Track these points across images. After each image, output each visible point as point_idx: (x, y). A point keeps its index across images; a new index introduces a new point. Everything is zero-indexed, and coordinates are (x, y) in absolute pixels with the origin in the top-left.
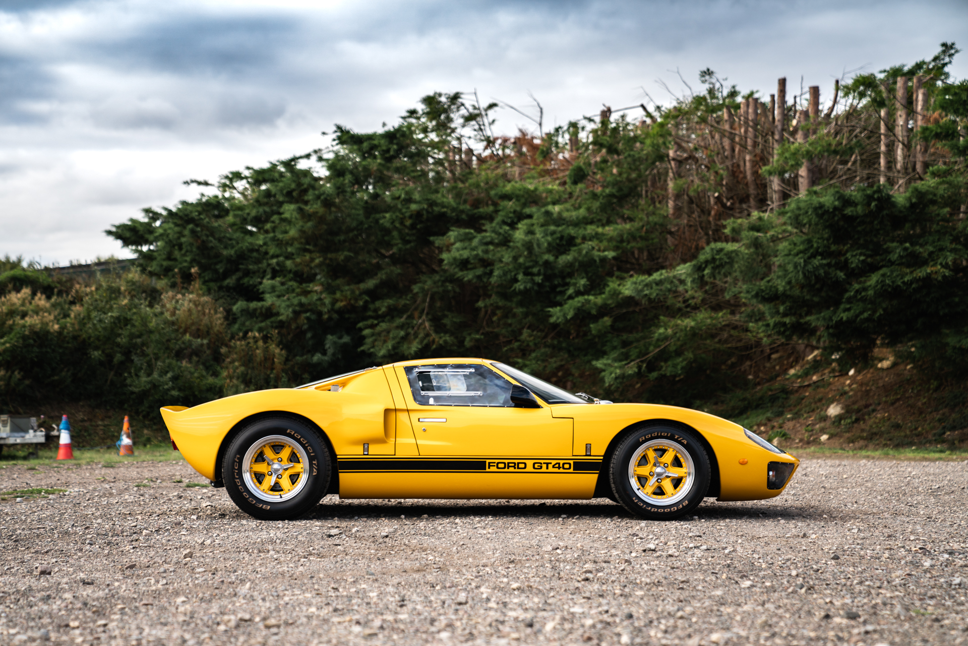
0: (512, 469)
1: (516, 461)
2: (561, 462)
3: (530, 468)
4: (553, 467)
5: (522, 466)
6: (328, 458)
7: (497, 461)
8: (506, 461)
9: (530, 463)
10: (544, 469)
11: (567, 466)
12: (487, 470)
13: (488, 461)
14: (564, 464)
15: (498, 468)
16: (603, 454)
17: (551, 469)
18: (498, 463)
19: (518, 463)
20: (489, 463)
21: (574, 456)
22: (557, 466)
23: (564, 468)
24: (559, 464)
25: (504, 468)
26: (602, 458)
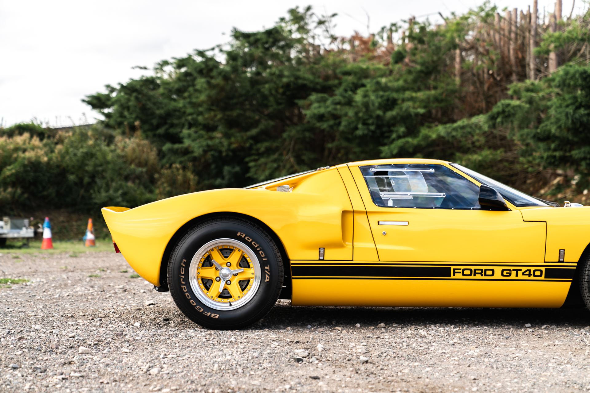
0: (478, 276)
1: (484, 268)
2: (532, 269)
3: (498, 275)
4: (523, 274)
5: (489, 273)
6: (281, 264)
7: (462, 267)
8: (473, 268)
9: (498, 270)
10: (513, 276)
11: (538, 273)
12: (452, 277)
13: (453, 267)
14: (535, 271)
15: (463, 275)
16: (577, 260)
17: (520, 276)
18: (464, 270)
19: (486, 270)
20: (454, 270)
21: (545, 262)
22: (527, 273)
23: (534, 276)
24: (530, 271)
25: (471, 275)
26: (576, 264)
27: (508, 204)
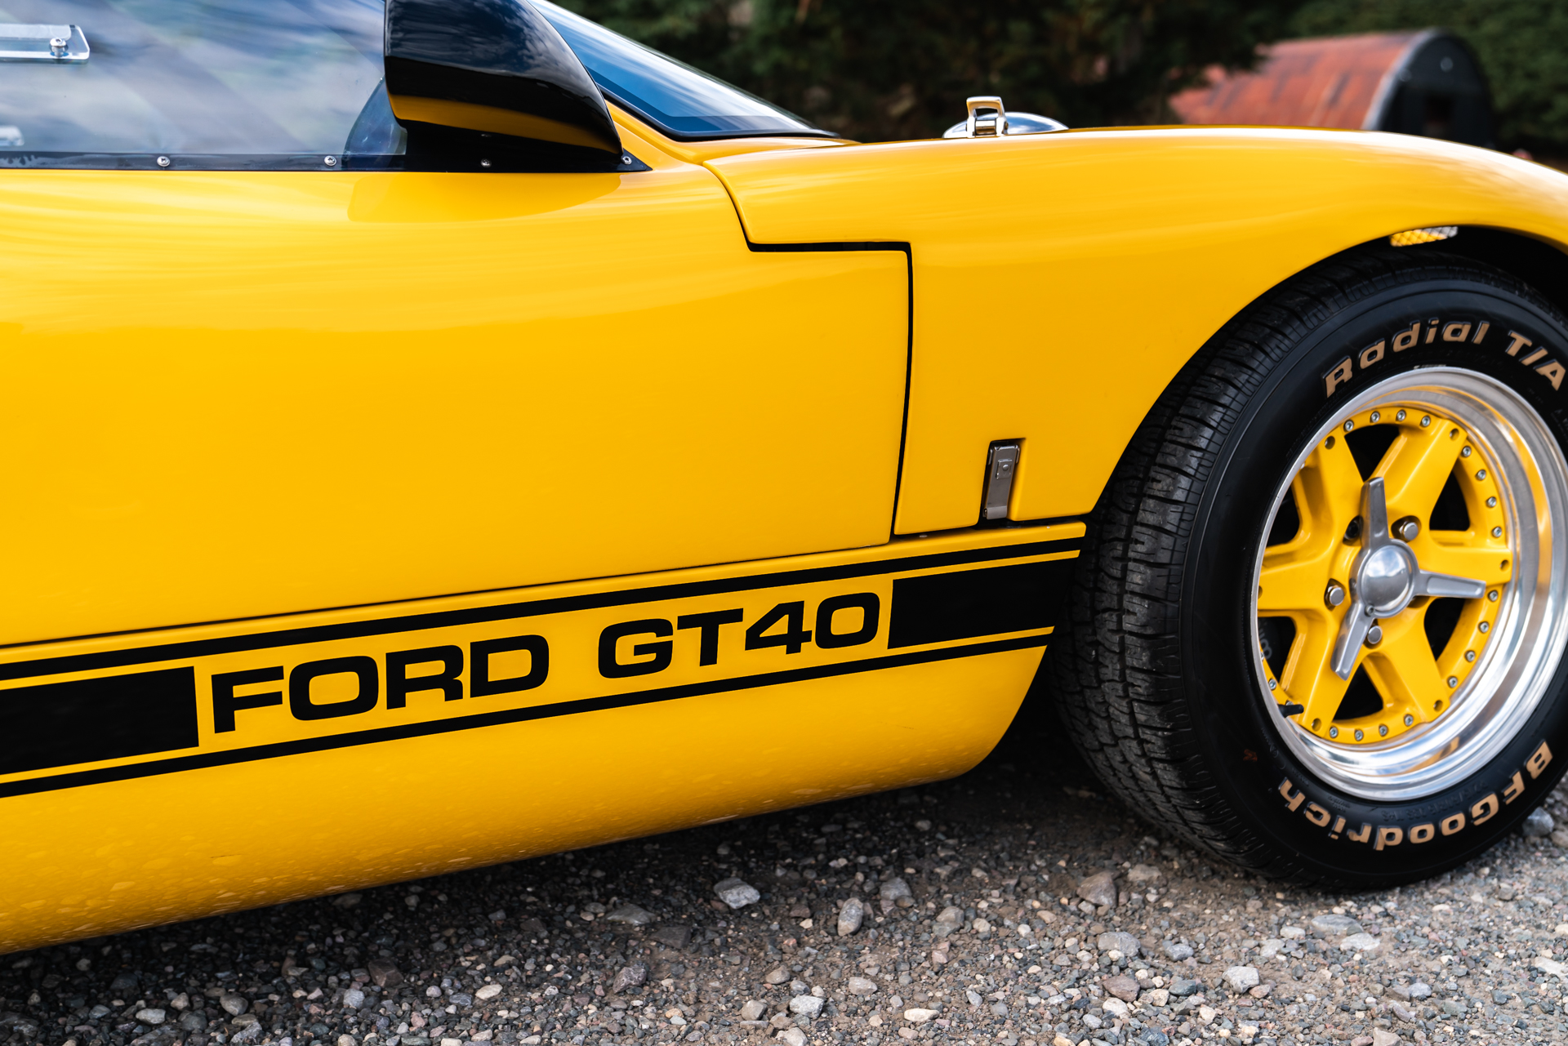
0: (426, 705)
1: (462, 637)
2: (812, 595)
3: (572, 674)
4: (754, 640)
5: (510, 665)
7: (290, 657)
8: (377, 648)
9: (572, 638)
10: (685, 666)
11: (848, 621)
12: (210, 740)
13: (205, 669)
14: (827, 608)
15: (303, 709)
16: (1088, 506)
18: (304, 674)
19: (482, 651)
20: (222, 684)
21: (895, 538)
22: (781, 627)
23: (827, 640)
24: (794, 610)
25: (365, 702)
26: (1078, 530)
27: (631, 133)
